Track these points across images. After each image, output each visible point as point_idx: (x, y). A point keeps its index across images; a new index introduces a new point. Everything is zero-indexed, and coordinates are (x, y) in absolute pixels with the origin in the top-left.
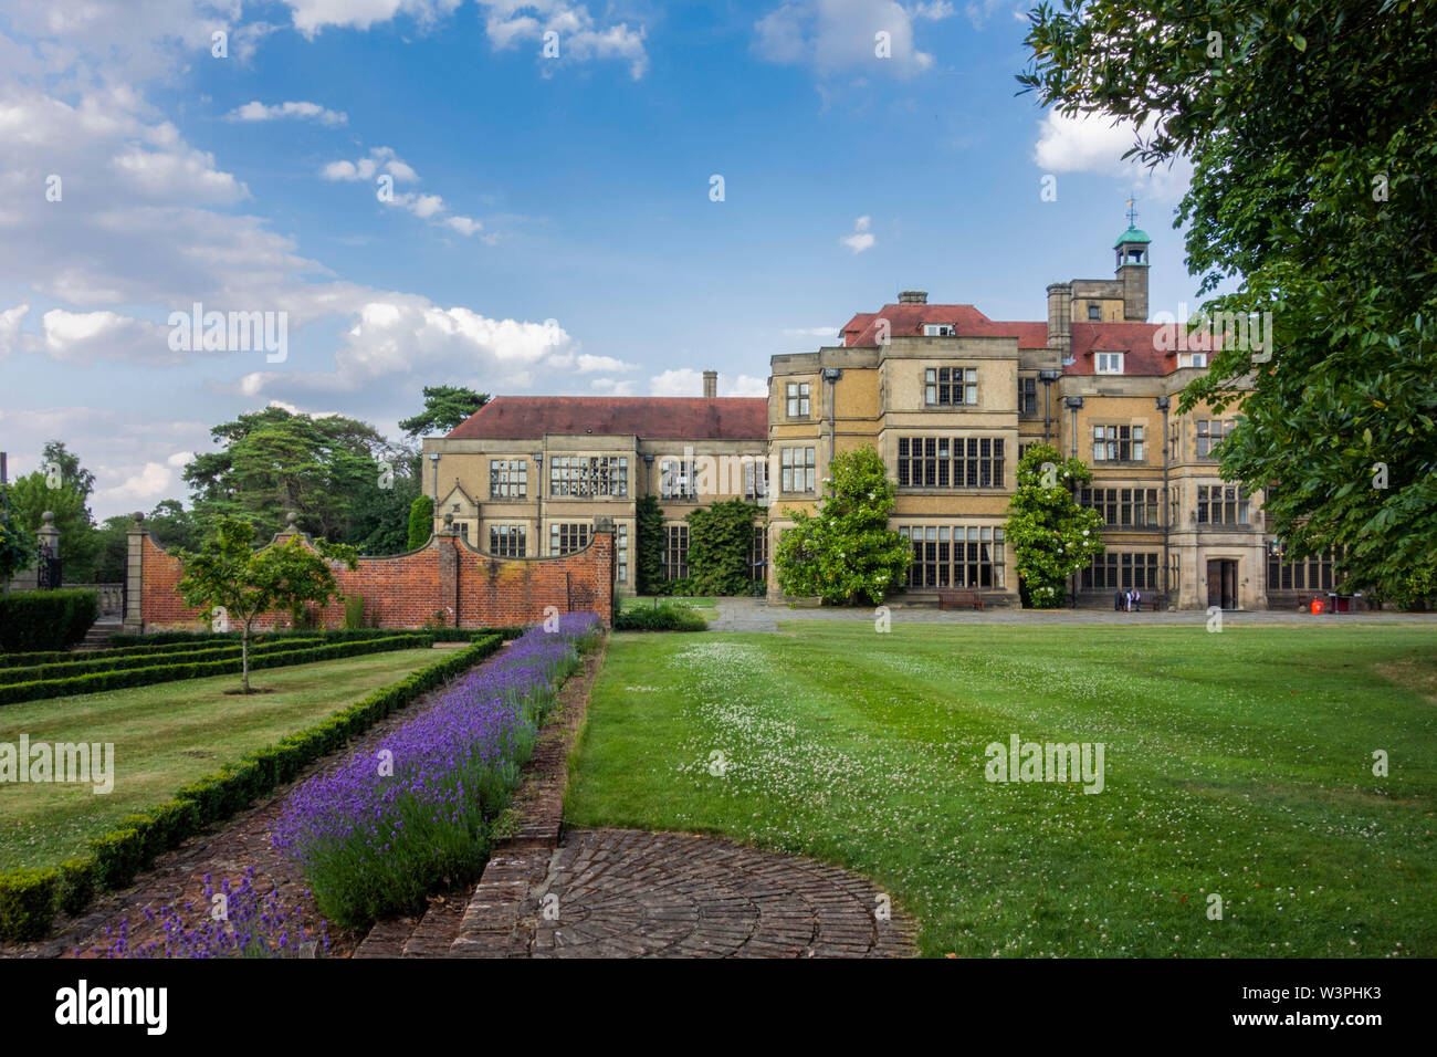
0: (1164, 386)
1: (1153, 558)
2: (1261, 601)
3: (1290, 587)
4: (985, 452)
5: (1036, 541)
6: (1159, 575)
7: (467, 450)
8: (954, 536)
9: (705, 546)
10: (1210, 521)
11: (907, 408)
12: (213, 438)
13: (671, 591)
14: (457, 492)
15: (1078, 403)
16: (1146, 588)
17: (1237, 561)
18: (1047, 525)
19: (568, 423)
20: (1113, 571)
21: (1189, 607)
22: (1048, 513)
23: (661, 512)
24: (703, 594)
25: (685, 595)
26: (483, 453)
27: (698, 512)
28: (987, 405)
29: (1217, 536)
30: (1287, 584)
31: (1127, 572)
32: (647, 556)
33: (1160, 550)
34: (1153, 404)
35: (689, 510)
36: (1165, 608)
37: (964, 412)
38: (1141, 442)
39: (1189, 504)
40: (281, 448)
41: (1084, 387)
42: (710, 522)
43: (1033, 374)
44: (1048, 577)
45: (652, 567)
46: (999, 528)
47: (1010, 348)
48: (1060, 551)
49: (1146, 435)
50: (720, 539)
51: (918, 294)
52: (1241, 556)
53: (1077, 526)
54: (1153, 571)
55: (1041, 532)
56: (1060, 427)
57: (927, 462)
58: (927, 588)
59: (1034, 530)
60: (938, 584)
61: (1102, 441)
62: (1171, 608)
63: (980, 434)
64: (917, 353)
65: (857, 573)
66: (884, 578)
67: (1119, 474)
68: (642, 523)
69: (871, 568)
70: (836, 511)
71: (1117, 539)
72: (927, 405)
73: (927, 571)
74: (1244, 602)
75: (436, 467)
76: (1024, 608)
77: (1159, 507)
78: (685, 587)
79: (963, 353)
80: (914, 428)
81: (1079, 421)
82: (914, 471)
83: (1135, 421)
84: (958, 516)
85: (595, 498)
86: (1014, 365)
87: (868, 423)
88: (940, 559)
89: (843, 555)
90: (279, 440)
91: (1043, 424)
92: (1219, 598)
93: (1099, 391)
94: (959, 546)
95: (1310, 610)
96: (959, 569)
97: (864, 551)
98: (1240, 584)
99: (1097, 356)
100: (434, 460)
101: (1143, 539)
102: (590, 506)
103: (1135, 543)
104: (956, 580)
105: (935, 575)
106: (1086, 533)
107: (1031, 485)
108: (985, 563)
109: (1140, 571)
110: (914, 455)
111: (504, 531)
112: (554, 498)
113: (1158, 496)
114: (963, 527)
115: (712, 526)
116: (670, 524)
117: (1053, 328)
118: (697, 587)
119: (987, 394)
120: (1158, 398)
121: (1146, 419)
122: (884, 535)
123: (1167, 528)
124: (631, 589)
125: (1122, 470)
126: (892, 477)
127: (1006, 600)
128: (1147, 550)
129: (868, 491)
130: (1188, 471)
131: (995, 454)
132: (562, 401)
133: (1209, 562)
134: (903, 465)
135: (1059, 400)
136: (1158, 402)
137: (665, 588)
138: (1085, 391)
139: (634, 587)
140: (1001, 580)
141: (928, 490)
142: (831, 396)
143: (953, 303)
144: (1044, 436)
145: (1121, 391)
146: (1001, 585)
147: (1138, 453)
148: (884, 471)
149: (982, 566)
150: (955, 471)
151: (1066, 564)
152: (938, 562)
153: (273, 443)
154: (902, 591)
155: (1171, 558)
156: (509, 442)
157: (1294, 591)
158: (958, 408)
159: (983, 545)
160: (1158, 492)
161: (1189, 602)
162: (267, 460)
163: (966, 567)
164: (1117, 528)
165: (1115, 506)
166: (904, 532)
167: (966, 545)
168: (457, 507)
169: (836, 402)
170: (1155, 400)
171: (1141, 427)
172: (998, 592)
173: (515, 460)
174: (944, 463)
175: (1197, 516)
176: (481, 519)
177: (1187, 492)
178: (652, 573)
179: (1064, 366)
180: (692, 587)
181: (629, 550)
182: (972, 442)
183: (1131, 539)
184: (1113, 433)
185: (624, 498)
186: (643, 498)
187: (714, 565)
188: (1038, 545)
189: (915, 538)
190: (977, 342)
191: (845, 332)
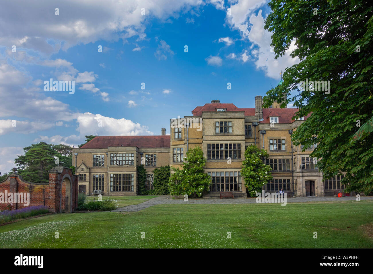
0: (291, 127)
1: (289, 180)
2: (322, 194)
3: (332, 189)
4: (235, 148)
5: (250, 176)
6: (291, 186)
7: (86, 152)
8: (225, 175)
9: (158, 180)
10: (306, 169)
11: (210, 134)
12: (24, 151)
13: (148, 194)
14: (83, 164)
15: (264, 132)
16: (287, 190)
17: (315, 181)
18: (254, 170)
19: (118, 144)
20: (276, 185)
21: (300, 196)
22: (254, 167)
23: (145, 170)
24: (158, 194)
25: (152, 195)
26: (91, 153)
27: (156, 170)
28: (235, 133)
29: (309, 173)
30: (331, 188)
31: (281, 185)
32: (140, 183)
33: (291, 178)
34: (287, 132)
35: (154, 169)
36: (292, 196)
37: (228, 135)
38: (284, 144)
39: (299, 163)
40: (38, 153)
41: (266, 127)
42: (160, 173)
43: (251, 124)
44: (255, 187)
45: (142, 187)
46: (240, 172)
47: (242, 115)
48: (258, 179)
49: (286, 142)
50: (163, 178)
51: (217, 101)
52: (316, 179)
53: (264, 171)
54: (289, 185)
55: (252, 173)
56: (259, 140)
57: (216, 151)
58: (217, 191)
59: (250, 172)
60: (220, 190)
61: (272, 144)
62: (294, 196)
63: (233, 142)
64: (213, 117)
65: (193, 187)
66: (201, 189)
67: (278, 154)
68: (139, 173)
69: (198, 185)
70: (187, 167)
71: (277, 175)
72: (216, 133)
73: (217, 186)
74: (317, 194)
75: (76, 157)
76: (248, 197)
77: (290, 164)
78: (152, 192)
79: (227, 116)
80: (212, 140)
81: (265, 138)
82: (212, 154)
83: (282, 138)
84: (227, 168)
85: (124, 166)
86: (243, 120)
87: (199, 140)
88: (221, 182)
89: (188, 182)
90: (38, 151)
91: (254, 139)
92: (309, 193)
93: (271, 128)
94: (227, 178)
95: (338, 196)
96: (227, 185)
97: (195, 180)
98: (316, 188)
99: (270, 118)
100: (76, 155)
101: (285, 175)
102: (123, 168)
103: (283, 176)
104: (226, 189)
105: (219, 187)
106: (266, 173)
107: (249, 158)
108: (235, 183)
109: (285, 185)
110: (212, 149)
111: (97, 176)
112: (111, 166)
113: (290, 161)
114: (228, 172)
115: (160, 174)
116: (148, 173)
117: (257, 110)
118: (156, 192)
119: (235, 129)
120: (289, 130)
121: (286, 137)
122: (202, 175)
123: (293, 171)
124: (135, 193)
125: (278, 153)
126: (205, 156)
127: (242, 195)
128: (287, 178)
129: (197, 161)
130: (298, 153)
131: (238, 149)
132: (116, 137)
133: (306, 181)
134: (209, 152)
135: (259, 131)
136: (289, 132)
137: (146, 193)
138: (266, 129)
139: (136, 193)
140: (241, 189)
141: (217, 160)
142: (187, 131)
143: (227, 103)
144: (254, 143)
145: (278, 129)
146: (241, 190)
147: (283, 148)
148: (203, 154)
149: (234, 184)
150: (225, 154)
151: (260, 183)
152: (220, 183)
153: (36, 152)
154: (209, 193)
155: (294, 180)
156: (99, 149)
157: (333, 190)
158: (226, 134)
159: (235, 178)
160: (290, 159)
161: (300, 194)
162: (33, 157)
163: (229, 185)
164: (277, 171)
165: (277, 164)
166: (210, 174)
167: (229, 178)
168: (82, 169)
169: (189, 134)
170: (288, 131)
171: (284, 140)
172: (240, 193)
173: (101, 155)
174: (222, 151)
175: (302, 167)
176: (90, 173)
177: (298, 160)
178: (142, 188)
179: (260, 121)
180: (154, 192)
181: (134, 181)
182: (231, 145)
183: (282, 175)
184: (275, 142)
185: (133, 166)
186: (140, 165)
187: (161, 186)
188: (251, 177)
189: (213, 176)
190: (232, 113)
191: (193, 112)
